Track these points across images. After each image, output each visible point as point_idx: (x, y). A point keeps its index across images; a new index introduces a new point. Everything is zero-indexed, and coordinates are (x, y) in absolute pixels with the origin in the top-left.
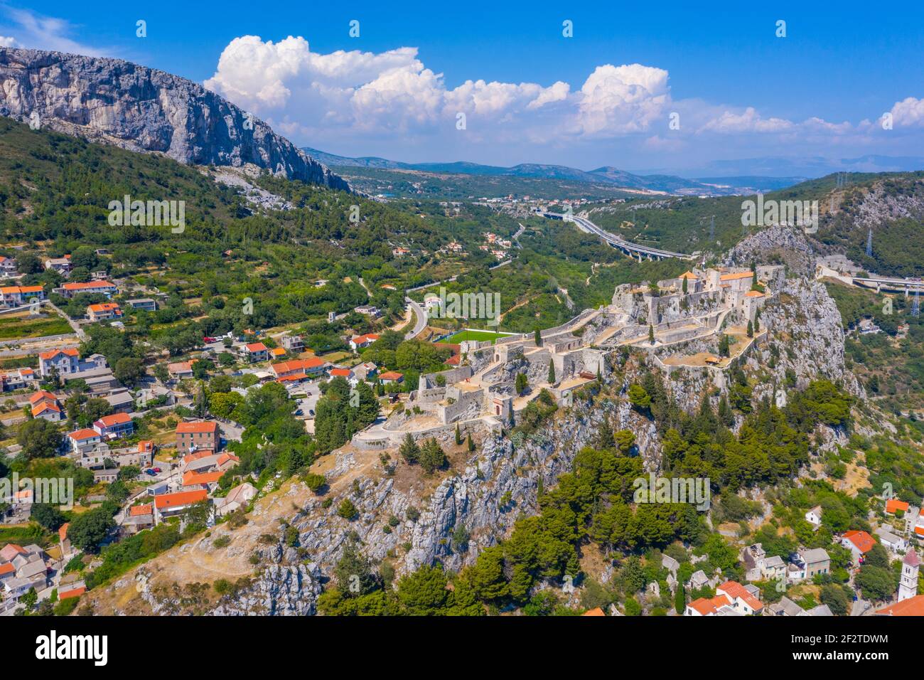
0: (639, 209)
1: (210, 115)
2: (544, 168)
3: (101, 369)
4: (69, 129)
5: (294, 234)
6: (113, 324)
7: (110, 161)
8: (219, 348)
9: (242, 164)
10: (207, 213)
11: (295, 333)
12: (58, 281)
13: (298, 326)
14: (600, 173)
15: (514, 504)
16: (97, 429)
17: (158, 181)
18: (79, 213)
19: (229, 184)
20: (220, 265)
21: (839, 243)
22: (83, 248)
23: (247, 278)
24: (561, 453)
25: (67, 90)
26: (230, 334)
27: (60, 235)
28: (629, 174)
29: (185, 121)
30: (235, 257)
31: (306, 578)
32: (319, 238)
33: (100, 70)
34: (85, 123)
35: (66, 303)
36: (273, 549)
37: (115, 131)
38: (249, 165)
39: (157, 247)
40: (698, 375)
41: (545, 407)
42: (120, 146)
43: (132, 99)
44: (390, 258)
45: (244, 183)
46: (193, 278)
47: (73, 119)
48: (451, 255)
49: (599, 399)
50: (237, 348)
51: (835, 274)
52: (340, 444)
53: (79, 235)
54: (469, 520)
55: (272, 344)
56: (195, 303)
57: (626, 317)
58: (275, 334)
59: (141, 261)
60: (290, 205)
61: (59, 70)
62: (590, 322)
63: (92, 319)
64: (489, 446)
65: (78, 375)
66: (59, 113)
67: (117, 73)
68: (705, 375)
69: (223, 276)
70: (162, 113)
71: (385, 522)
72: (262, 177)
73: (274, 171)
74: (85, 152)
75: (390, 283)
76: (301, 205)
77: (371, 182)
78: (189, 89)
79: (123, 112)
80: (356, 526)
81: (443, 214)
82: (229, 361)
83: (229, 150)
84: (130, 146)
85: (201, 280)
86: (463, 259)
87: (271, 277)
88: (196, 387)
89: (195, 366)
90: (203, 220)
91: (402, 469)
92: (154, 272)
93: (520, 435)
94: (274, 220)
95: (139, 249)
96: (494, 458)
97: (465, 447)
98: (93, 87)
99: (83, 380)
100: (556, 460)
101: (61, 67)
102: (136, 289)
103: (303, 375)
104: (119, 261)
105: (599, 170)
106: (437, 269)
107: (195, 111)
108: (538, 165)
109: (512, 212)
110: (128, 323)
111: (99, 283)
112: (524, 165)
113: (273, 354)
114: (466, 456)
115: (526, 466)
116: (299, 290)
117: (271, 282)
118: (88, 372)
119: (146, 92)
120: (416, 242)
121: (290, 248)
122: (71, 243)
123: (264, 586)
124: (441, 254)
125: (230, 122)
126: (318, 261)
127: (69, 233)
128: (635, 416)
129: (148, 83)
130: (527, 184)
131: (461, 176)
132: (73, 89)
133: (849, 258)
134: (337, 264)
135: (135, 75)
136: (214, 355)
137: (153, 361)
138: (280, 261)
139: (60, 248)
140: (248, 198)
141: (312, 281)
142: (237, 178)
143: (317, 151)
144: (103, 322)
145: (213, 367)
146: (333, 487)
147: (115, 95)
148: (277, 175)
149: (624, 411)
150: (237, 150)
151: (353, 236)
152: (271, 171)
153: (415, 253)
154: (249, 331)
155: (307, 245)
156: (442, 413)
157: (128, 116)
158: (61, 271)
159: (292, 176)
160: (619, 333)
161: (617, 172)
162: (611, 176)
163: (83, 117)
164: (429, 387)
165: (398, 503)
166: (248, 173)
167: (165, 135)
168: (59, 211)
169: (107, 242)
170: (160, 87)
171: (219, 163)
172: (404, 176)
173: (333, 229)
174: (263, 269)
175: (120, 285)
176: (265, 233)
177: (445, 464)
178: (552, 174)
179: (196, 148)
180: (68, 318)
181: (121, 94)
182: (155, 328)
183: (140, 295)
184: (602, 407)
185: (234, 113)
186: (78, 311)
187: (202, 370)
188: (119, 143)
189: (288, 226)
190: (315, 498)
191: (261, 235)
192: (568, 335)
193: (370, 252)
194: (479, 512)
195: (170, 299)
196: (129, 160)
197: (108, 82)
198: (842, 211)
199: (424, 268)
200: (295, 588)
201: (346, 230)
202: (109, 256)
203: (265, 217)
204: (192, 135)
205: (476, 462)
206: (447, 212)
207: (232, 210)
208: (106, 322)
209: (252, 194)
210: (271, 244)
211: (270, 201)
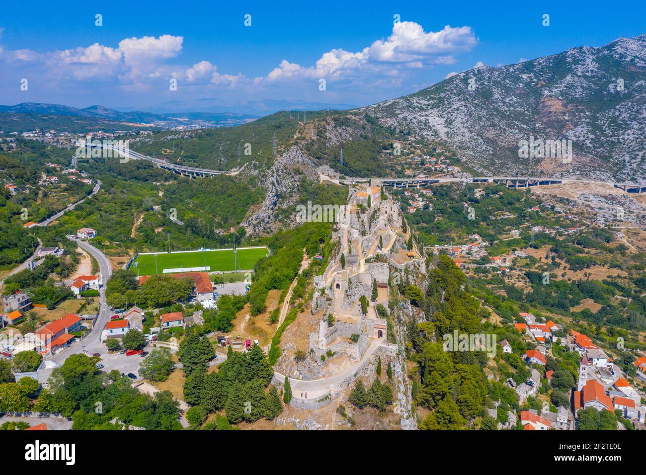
0: (171, 139)
14: (92, 111)
21: (324, 158)
28: (115, 111)
51: (328, 178)
105: (90, 108)
128: (414, 309)
130: (45, 120)
133: (331, 167)
153: (23, 188)
161: (105, 110)
162: (101, 113)
178: (53, 111)
198: (319, 137)
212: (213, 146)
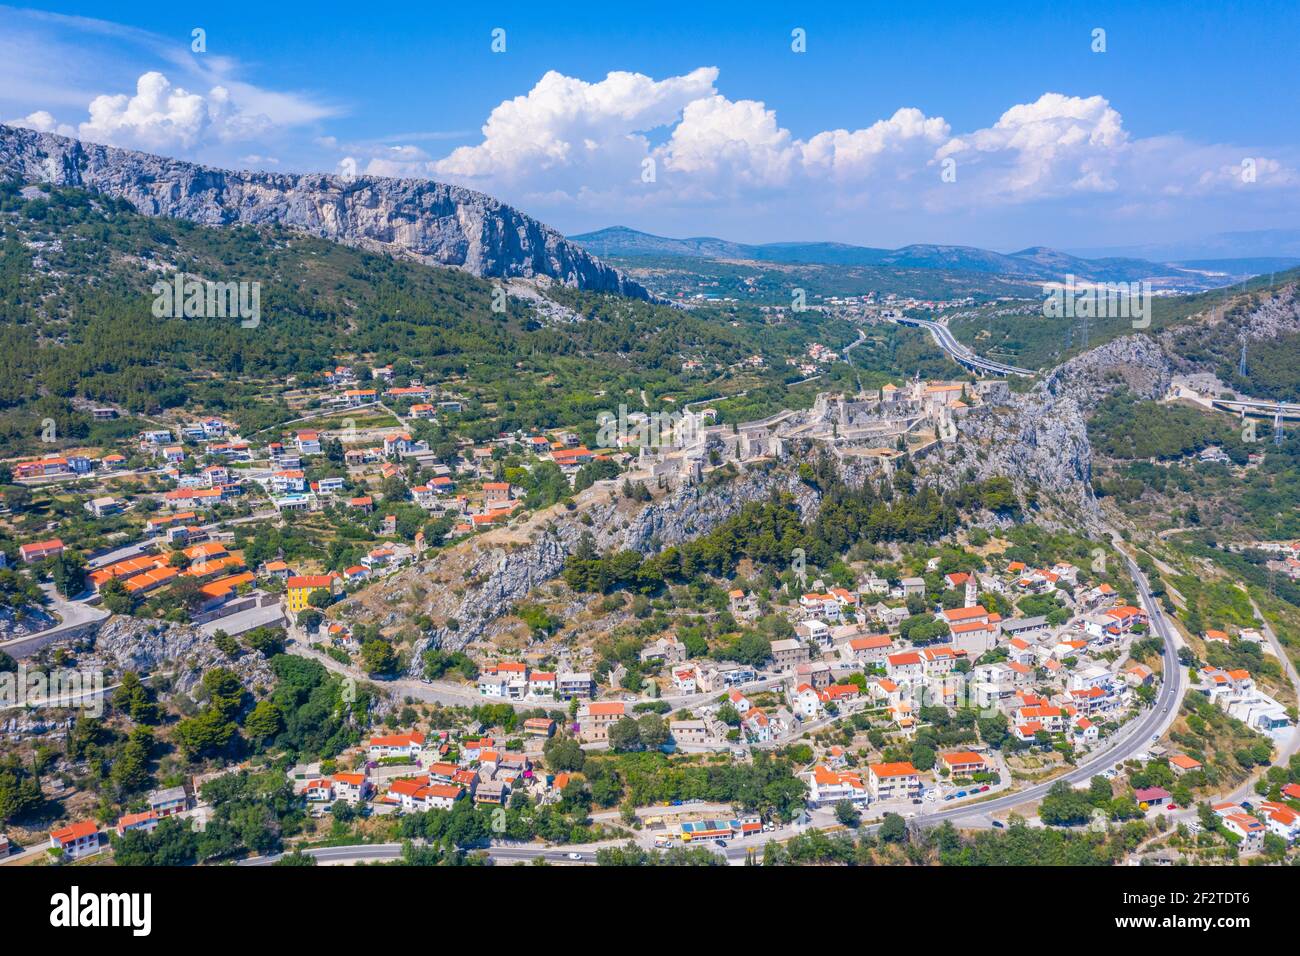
1: (504, 228)
2: (943, 250)
3: (426, 450)
4: (375, 247)
5: (582, 346)
6: (431, 420)
7: (414, 278)
8: (511, 440)
9: (534, 275)
10: (500, 326)
11: (571, 431)
12: (386, 386)
13: (575, 428)
14: (1026, 257)
15: (696, 529)
16: (429, 487)
17: (456, 297)
18: (393, 329)
19: (520, 296)
20: (512, 375)
21: (1210, 359)
22: (401, 359)
23: (535, 388)
24: (737, 504)
25: (376, 211)
26: (519, 431)
27: (381, 348)
28: (1070, 257)
29: (480, 235)
30: (525, 369)
31: (560, 549)
32: (606, 351)
33: (405, 190)
34: (390, 241)
35: (393, 404)
36: (542, 533)
37: (417, 247)
38: (541, 276)
39: (459, 359)
40: (869, 462)
41: (728, 473)
42: (421, 262)
43: (433, 216)
44: (678, 372)
45: (535, 296)
46: (490, 386)
47: (380, 238)
48: (749, 369)
49: (774, 472)
50: (525, 442)
52: (587, 487)
53: (395, 349)
54: (663, 534)
55: (552, 440)
56: (491, 406)
57: (820, 418)
58: (556, 433)
59: (447, 371)
60: (580, 318)
61: (370, 193)
62: (785, 420)
63: (415, 416)
64: (680, 490)
65: (410, 454)
66: (368, 233)
67: (420, 192)
68: (877, 463)
69: (515, 385)
70: (459, 228)
71: (609, 529)
72: (553, 288)
73: (566, 281)
74: (392, 269)
75: (670, 396)
76: (590, 317)
77: (691, 278)
78: (484, 204)
79: (424, 229)
80: (591, 529)
81: (763, 322)
82: (518, 450)
83: (521, 262)
84: (430, 261)
85: (496, 388)
86: (760, 374)
87: (556, 387)
88: (494, 467)
89: (493, 452)
90: (496, 334)
91: (623, 500)
92: (459, 381)
93: (705, 488)
94: (563, 333)
95: (445, 361)
96: (683, 498)
97: (664, 490)
98: (398, 207)
99: (414, 458)
100: (733, 508)
101: (371, 190)
102: (445, 394)
103: (574, 461)
104: (429, 371)
106: (729, 383)
107: (490, 225)
108: (935, 247)
109: (857, 317)
110: (442, 421)
111: (416, 389)
112: (914, 246)
113: (553, 446)
114: (664, 495)
115: (708, 508)
116: (580, 398)
117: (555, 391)
118: (416, 453)
119: (445, 208)
120: (710, 355)
121: (576, 361)
122: (391, 355)
123: (536, 548)
124: (737, 368)
125: (522, 233)
126: (603, 373)
127: (388, 346)
128: (802, 486)
129: (447, 200)
130: (900, 277)
131: (812, 268)
132: (381, 210)
133: (1219, 377)
134: (621, 377)
135: (436, 193)
136: (507, 445)
137: (462, 448)
138: (566, 373)
139: (382, 359)
140: (539, 310)
141: (594, 391)
142: (529, 290)
143: (632, 231)
144: (423, 419)
145: (506, 453)
146: (579, 507)
147: (418, 213)
148: (568, 285)
149: (794, 481)
150: (528, 261)
151: (642, 349)
152: (562, 281)
153: (707, 367)
154: (535, 429)
155: (593, 357)
156: (652, 469)
157: (428, 232)
158: (386, 378)
159: (584, 286)
160: (810, 429)
162: (1043, 261)
163: (388, 236)
164: (646, 453)
165: (618, 519)
166: (540, 285)
167: (462, 248)
168: (377, 327)
169: (418, 355)
170: (457, 203)
171: (511, 275)
172: (735, 269)
173: (620, 342)
174: (549, 380)
175: (431, 390)
176: (553, 346)
177: (649, 498)
178: (955, 259)
179: (490, 262)
180: (396, 415)
181: (423, 212)
182: (462, 424)
183: (448, 399)
184: (776, 477)
185: (526, 224)
186: (403, 411)
187: (498, 454)
188: (420, 258)
189: (577, 339)
190: (567, 511)
191: (549, 348)
192: (762, 428)
193: (657, 365)
194: (670, 530)
195: (471, 403)
196: (430, 275)
197: (411, 201)
198: (1225, 321)
199: (714, 382)
200: (553, 553)
201: (635, 342)
202: (421, 367)
203: (555, 329)
204: (487, 248)
205: (670, 499)
206: (768, 319)
207: (523, 324)
208: (425, 419)
209: (543, 307)
210: (558, 357)
211: (559, 313)
212: (1064, 329)
